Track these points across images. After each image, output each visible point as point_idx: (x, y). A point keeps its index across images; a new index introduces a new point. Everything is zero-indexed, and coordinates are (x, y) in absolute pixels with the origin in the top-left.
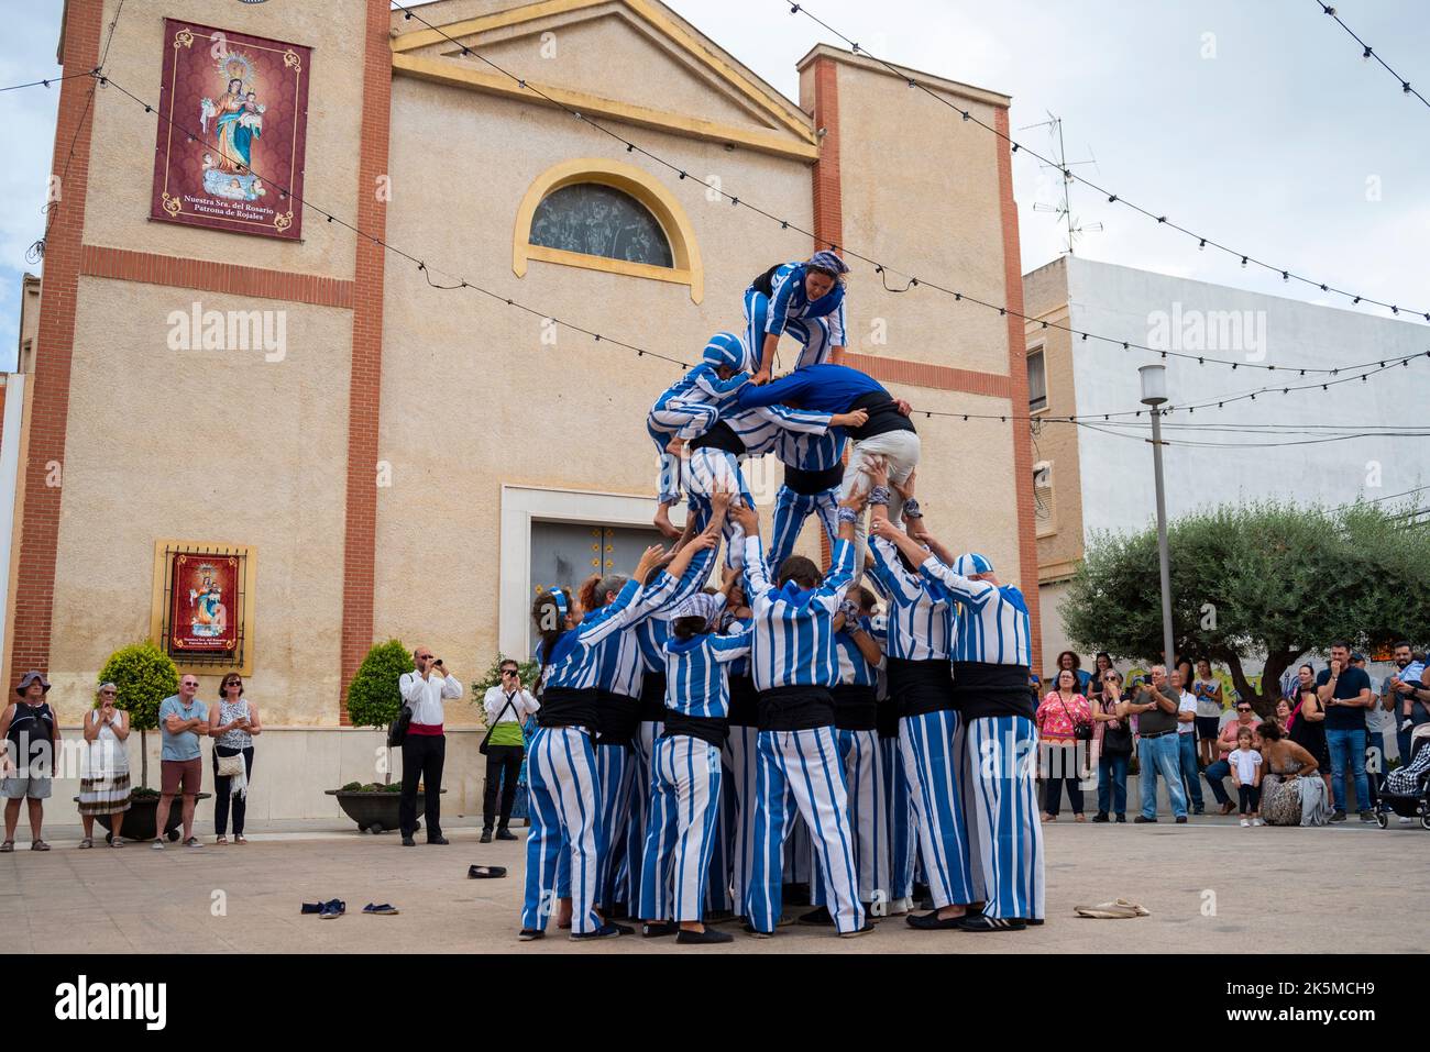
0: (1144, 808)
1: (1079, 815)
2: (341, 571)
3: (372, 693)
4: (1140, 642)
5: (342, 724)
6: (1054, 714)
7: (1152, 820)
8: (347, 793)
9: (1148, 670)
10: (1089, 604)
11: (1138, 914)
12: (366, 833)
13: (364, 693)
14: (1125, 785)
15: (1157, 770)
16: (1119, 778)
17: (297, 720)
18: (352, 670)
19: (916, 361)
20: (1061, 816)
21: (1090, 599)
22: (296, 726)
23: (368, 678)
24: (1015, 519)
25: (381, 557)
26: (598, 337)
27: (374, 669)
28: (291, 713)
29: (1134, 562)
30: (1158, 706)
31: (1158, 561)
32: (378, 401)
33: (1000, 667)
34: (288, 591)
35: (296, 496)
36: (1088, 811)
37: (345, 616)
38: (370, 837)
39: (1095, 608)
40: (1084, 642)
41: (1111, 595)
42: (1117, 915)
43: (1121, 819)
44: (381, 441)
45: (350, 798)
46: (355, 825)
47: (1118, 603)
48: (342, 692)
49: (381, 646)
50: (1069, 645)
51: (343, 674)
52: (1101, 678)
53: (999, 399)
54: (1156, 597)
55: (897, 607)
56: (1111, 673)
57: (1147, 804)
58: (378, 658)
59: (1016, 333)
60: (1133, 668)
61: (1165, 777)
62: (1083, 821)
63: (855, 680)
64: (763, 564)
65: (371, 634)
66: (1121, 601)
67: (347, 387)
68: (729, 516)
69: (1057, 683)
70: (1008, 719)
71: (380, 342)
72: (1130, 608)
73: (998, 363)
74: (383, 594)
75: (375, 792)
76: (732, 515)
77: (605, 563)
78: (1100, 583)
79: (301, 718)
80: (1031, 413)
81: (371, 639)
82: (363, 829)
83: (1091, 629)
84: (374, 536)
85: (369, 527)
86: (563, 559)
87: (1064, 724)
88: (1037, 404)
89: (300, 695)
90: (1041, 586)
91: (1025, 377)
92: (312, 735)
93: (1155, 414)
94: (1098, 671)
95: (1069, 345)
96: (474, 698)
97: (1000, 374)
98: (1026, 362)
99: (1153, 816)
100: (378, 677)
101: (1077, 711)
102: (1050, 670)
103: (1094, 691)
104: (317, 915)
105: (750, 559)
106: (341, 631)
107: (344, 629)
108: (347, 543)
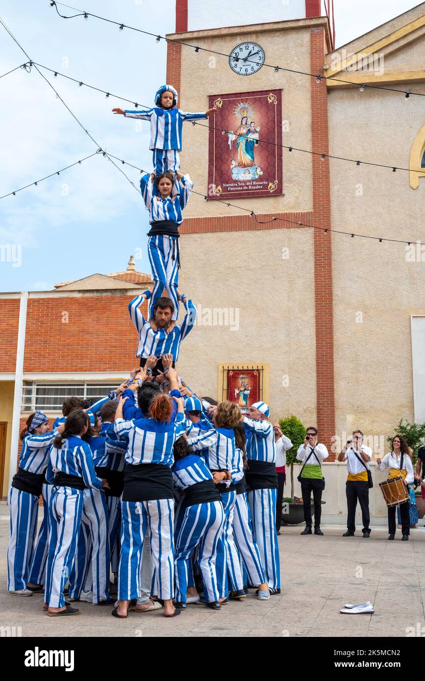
37: (318, 399)
67: (313, 271)
106: (316, 408)
107: (318, 407)
108: (317, 358)
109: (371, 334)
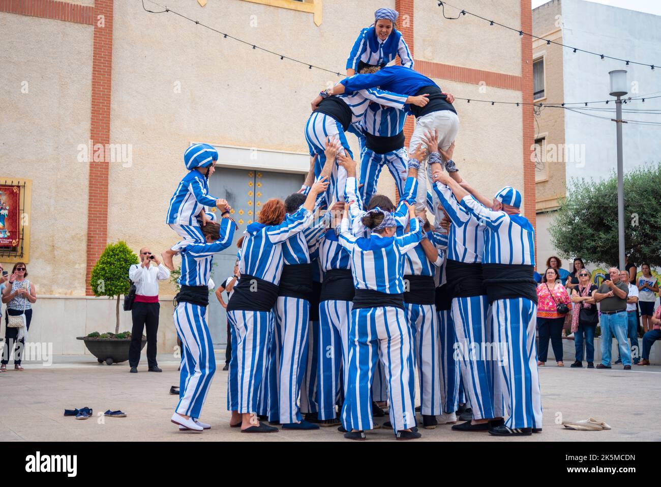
0: (603, 359)
1: (560, 363)
2: (86, 197)
3: (107, 275)
4: (602, 252)
5: (87, 295)
6: (544, 298)
7: (608, 367)
8: (90, 339)
9: (607, 271)
10: (569, 227)
11: (604, 428)
12: (103, 365)
13: (102, 275)
14: (593, 344)
15: (612, 335)
16: (589, 339)
17: (58, 292)
18: (94, 260)
19: (460, 66)
20: (548, 363)
21: (570, 223)
22: (57, 296)
23: (105, 266)
24: (522, 171)
25: (112, 188)
26: (254, 47)
27: (109, 260)
28: (55, 288)
29: (601, 200)
30: (614, 293)
31: (616, 199)
32: (110, 87)
33: (511, 267)
34: (52, 209)
35: (57, 148)
36: (565, 360)
37: (89, 225)
38: (105, 367)
39: (574, 230)
40: (565, 251)
41: (584, 221)
42: (590, 429)
43: (591, 365)
44: (112, 113)
45: (94, 342)
46: (96, 359)
47: (589, 226)
48: (87, 274)
49: (113, 245)
50: (555, 252)
51: (88, 263)
52: (577, 275)
53: (513, 91)
54: (614, 222)
55: (454, 227)
56: (584, 272)
57: (604, 357)
58: (111, 253)
59: (526, 47)
60: (596, 268)
61: (617, 339)
62: (562, 366)
63: (422, 273)
64: (357, 197)
65: (106, 237)
66: (591, 225)
67: (90, 77)
68: (338, 161)
69: (545, 277)
70: (516, 300)
71: (111, 48)
72: (597, 230)
73: (513, 67)
74: (114, 213)
75: (109, 338)
76: (339, 162)
77: (256, 194)
78: (577, 213)
79: (60, 290)
80: (535, 101)
81: (106, 240)
82: (101, 361)
83: (570, 243)
84: (108, 174)
85: (105, 168)
86: (229, 191)
87: (551, 304)
88: (539, 95)
89: (60, 276)
90: (537, 214)
91: (532, 78)
92: (68, 302)
93: (619, 102)
94: (575, 271)
95: (561, 56)
96: (173, 279)
97: (514, 75)
98: (532, 67)
99: (609, 364)
100: (111, 265)
101: (559, 295)
102: (541, 269)
103: (572, 282)
104: (74, 417)
105: (349, 193)
106: (86, 235)
107: (88, 234)
108: (90, 179)
109: (148, 158)
